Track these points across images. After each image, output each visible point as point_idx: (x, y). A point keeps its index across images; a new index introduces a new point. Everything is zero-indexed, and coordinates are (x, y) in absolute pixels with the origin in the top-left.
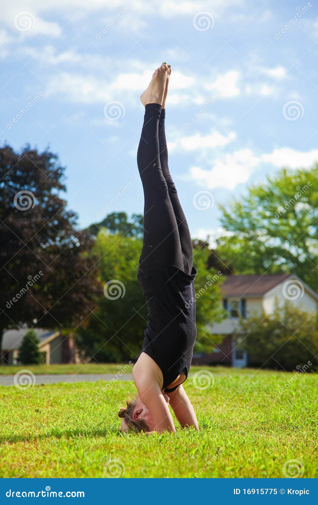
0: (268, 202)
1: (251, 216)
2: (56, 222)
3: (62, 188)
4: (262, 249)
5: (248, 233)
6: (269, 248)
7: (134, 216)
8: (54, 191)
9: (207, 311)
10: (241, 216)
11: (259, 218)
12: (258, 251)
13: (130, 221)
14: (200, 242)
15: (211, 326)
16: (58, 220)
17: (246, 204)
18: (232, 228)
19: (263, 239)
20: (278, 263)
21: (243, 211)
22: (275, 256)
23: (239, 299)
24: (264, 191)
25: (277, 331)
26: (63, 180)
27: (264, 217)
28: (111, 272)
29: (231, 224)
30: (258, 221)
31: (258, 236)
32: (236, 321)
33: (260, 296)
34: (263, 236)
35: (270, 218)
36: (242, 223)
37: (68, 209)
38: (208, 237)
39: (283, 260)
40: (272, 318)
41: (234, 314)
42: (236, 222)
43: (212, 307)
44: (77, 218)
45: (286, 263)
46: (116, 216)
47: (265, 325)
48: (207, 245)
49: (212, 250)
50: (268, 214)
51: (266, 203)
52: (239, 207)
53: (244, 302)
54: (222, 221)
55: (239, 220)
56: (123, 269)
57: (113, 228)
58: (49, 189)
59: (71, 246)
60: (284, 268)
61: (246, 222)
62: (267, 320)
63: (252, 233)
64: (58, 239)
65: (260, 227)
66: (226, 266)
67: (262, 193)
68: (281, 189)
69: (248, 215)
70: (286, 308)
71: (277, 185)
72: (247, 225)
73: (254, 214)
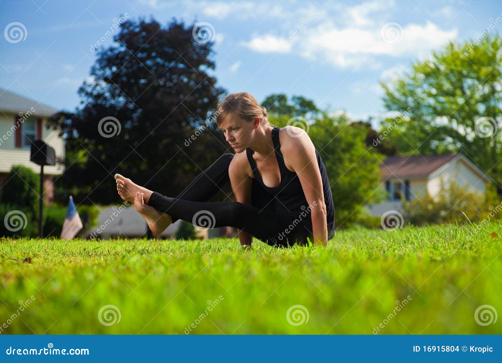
0: (434, 79)
1: (415, 94)
2: (206, 100)
3: (211, 65)
4: (427, 128)
6: (435, 127)
7: (294, 98)
8: (202, 68)
9: (365, 191)
10: (404, 94)
11: (424, 96)
12: (423, 131)
13: (290, 103)
14: (361, 123)
15: (371, 207)
16: (209, 98)
17: (411, 82)
18: (395, 107)
19: (428, 118)
20: (445, 143)
21: (408, 88)
22: (443, 136)
23: (402, 181)
24: (429, 67)
25: (443, 213)
26: (212, 56)
27: (430, 95)
29: (394, 103)
30: (423, 99)
31: (423, 115)
32: (399, 204)
33: (424, 178)
34: (428, 115)
35: (436, 95)
36: (406, 102)
37: (217, 86)
38: (370, 118)
39: (449, 139)
40: (437, 200)
41: (397, 197)
42: (399, 101)
43: (371, 188)
45: (453, 143)
46: (275, 98)
47: (430, 207)
48: (369, 125)
50: (434, 91)
51: (432, 81)
52: (403, 85)
53: (407, 183)
54: (384, 100)
55: (403, 99)
58: (197, 66)
60: (451, 147)
61: (410, 100)
62: (431, 202)
65: (425, 106)
66: (389, 146)
67: (428, 70)
68: (448, 64)
69: (412, 93)
70: (452, 189)
71: (444, 60)
72: (411, 103)
73: (419, 91)
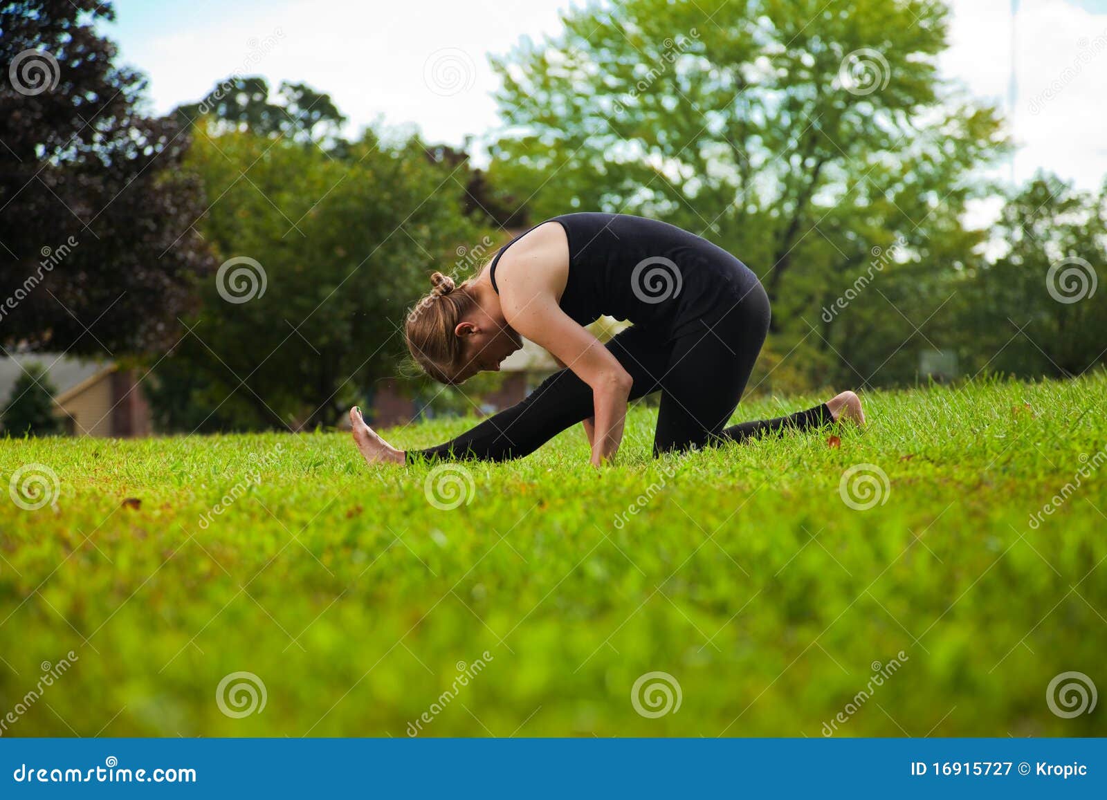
0: (610, 51)
1: (569, 86)
2: (91, 96)
3: (105, 11)
5: (564, 130)
6: (614, 164)
7: (283, 86)
8: (84, 18)
10: (545, 87)
11: (588, 90)
13: (275, 99)
14: (447, 151)
16: (97, 91)
17: (558, 57)
18: (525, 117)
19: (597, 143)
20: (635, 200)
22: (628, 183)
24: (600, 24)
27: (603, 89)
28: (229, 221)
30: (586, 98)
31: (587, 136)
34: (598, 135)
35: (616, 91)
36: (548, 105)
37: (120, 63)
38: (468, 139)
39: (646, 193)
44: (143, 86)
45: (655, 201)
46: (238, 86)
48: (464, 156)
49: (477, 172)
50: (612, 81)
51: (604, 56)
52: (540, 64)
54: (499, 99)
55: (541, 97)
56: (257, 212)
57: (233, 115)
58: (71, 14)
59: (131, 155)
61: (558, 100)
63: (573, 130)
64: (98, 137)
65: (593, 115)
69: (563, 85)
71: (634, 9)
72: (561, 110)
73: (577, 80)
